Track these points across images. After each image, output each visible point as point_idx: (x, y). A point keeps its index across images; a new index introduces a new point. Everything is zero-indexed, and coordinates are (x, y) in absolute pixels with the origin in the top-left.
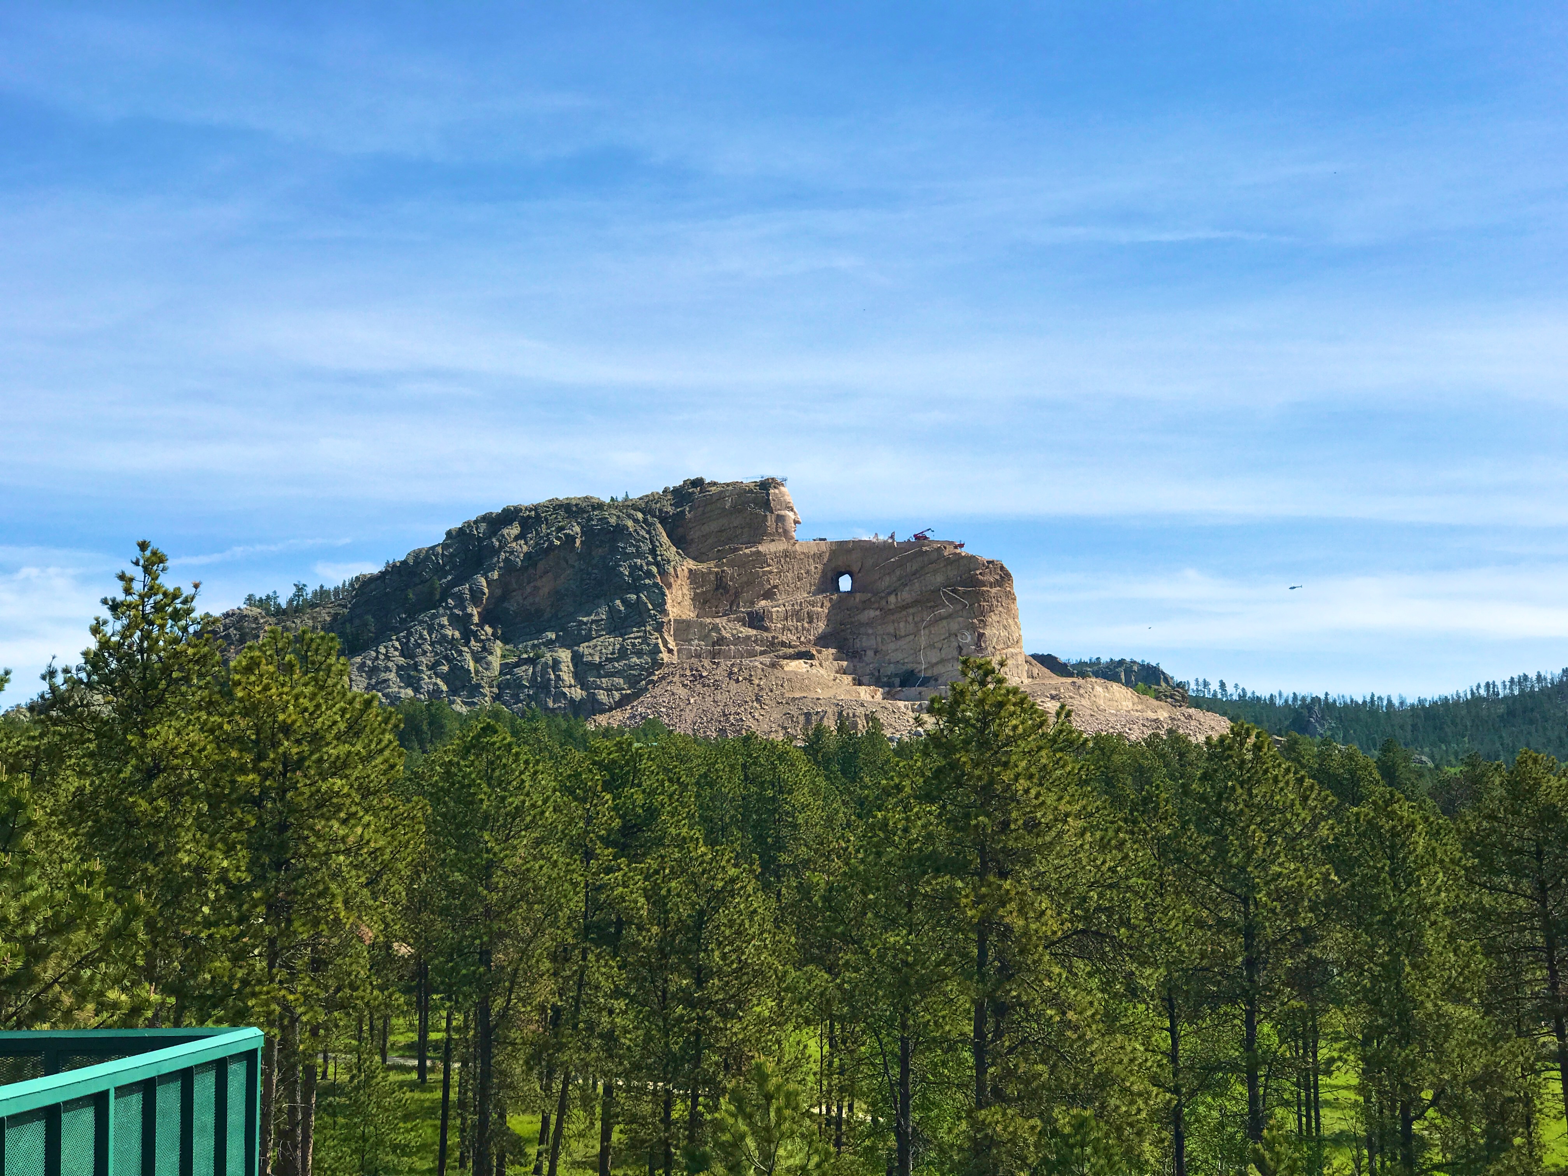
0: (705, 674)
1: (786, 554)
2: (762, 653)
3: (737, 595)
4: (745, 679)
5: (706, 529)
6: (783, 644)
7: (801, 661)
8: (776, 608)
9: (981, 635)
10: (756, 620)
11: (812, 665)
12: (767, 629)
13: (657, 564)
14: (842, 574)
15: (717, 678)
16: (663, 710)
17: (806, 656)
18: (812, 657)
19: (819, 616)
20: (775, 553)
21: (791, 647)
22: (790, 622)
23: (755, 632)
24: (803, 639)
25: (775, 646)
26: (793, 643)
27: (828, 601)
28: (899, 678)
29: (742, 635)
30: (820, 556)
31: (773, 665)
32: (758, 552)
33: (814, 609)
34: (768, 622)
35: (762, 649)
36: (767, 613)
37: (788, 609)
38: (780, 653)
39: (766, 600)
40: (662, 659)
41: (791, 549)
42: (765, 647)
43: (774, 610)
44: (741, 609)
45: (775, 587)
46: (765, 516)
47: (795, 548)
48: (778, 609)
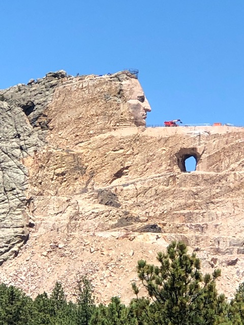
0: (60, 246)
1: (136, 139)
2: (116, 226)
3: (92, 175)
4: (98, 250)
5: (65, 117)
6: (132, 218)
7: (149, 234)
8: (127, 186)
10: (109, 199)
11: (158, 238)
12: (118, 206)
13: (21, 148)
14: (188, 156)
15: (72, 249)
16: (23, 278)
17: (154, 228)
18: (159, 230)
19: (165, 194)
20: (127, 137)
21: (140, 221)
22: (140, 199)
23: (108, 208)
24: (152, 214)
25: (127, 220)
26: (141, 218)
27: (174, 180)
28: (236, 248)
29: (96, 211)
30: (166, 140)
31: (123, 237)
32: (112, 137)
33: (161, 187)
34: (120, 199)
35: (113, 223)
36: (119, 191)
37: (138, 187)
38: (130, 227)
39: (118, 180)
40: (23, 233)
41: (141, 134)
42: (116, 222)
43: (125, 188)
44: (96, 188)
45: (127, 168)
46: (118, 105)
47: (145, 133)
48: (129, 187)
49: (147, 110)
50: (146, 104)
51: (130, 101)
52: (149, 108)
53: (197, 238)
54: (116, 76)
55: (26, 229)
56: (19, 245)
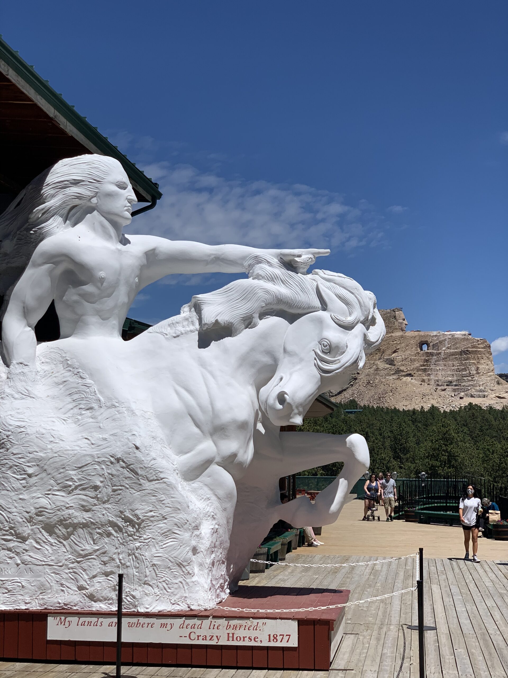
0: (371, 382)
1: (402, 337)
2: (393, 374)
4: (387, 384)
6: (401, 370)
7: (408, 377)
9: (478, 368)
10: (391, 362)
11: (412, 379)
12: (394, 365)
14: (424, 344)
15: (376, 384)
16: (356, 396)
17: (410, 375)
18: (412, 376)
19: (414, 360)
20: (398, 336)
21: (404, 372)
22: (404, 363)
23: (390, 366)
24: (409, 369)
25: (398, 371)
26: (405, 371)
27: (418, 354)
28: (446, 384)
29: (385, 367)
30: (415, 337)
31: (397, 379)
32: (392, 336)
33: (413, 357)
34: (395, 362)
35: (393, 372)
36: (395, 359)
37: (403, 357)
38: (400, 374)
39: (394, 354)
40: (355, 377)
41: (404, 335)
42: (394, 372)
43: (397, 358)
44: (385, 358)
45: (398, 349)
46: (394, 322)
47: (406, 334)
48: (399, 357)
49: (406, 324)
50: (405, 322)
51: (399, 321)
52: (407, 324)
53: (429, 379)
54: (393, 310)
55: (356, 375)
56: (353, 382)
